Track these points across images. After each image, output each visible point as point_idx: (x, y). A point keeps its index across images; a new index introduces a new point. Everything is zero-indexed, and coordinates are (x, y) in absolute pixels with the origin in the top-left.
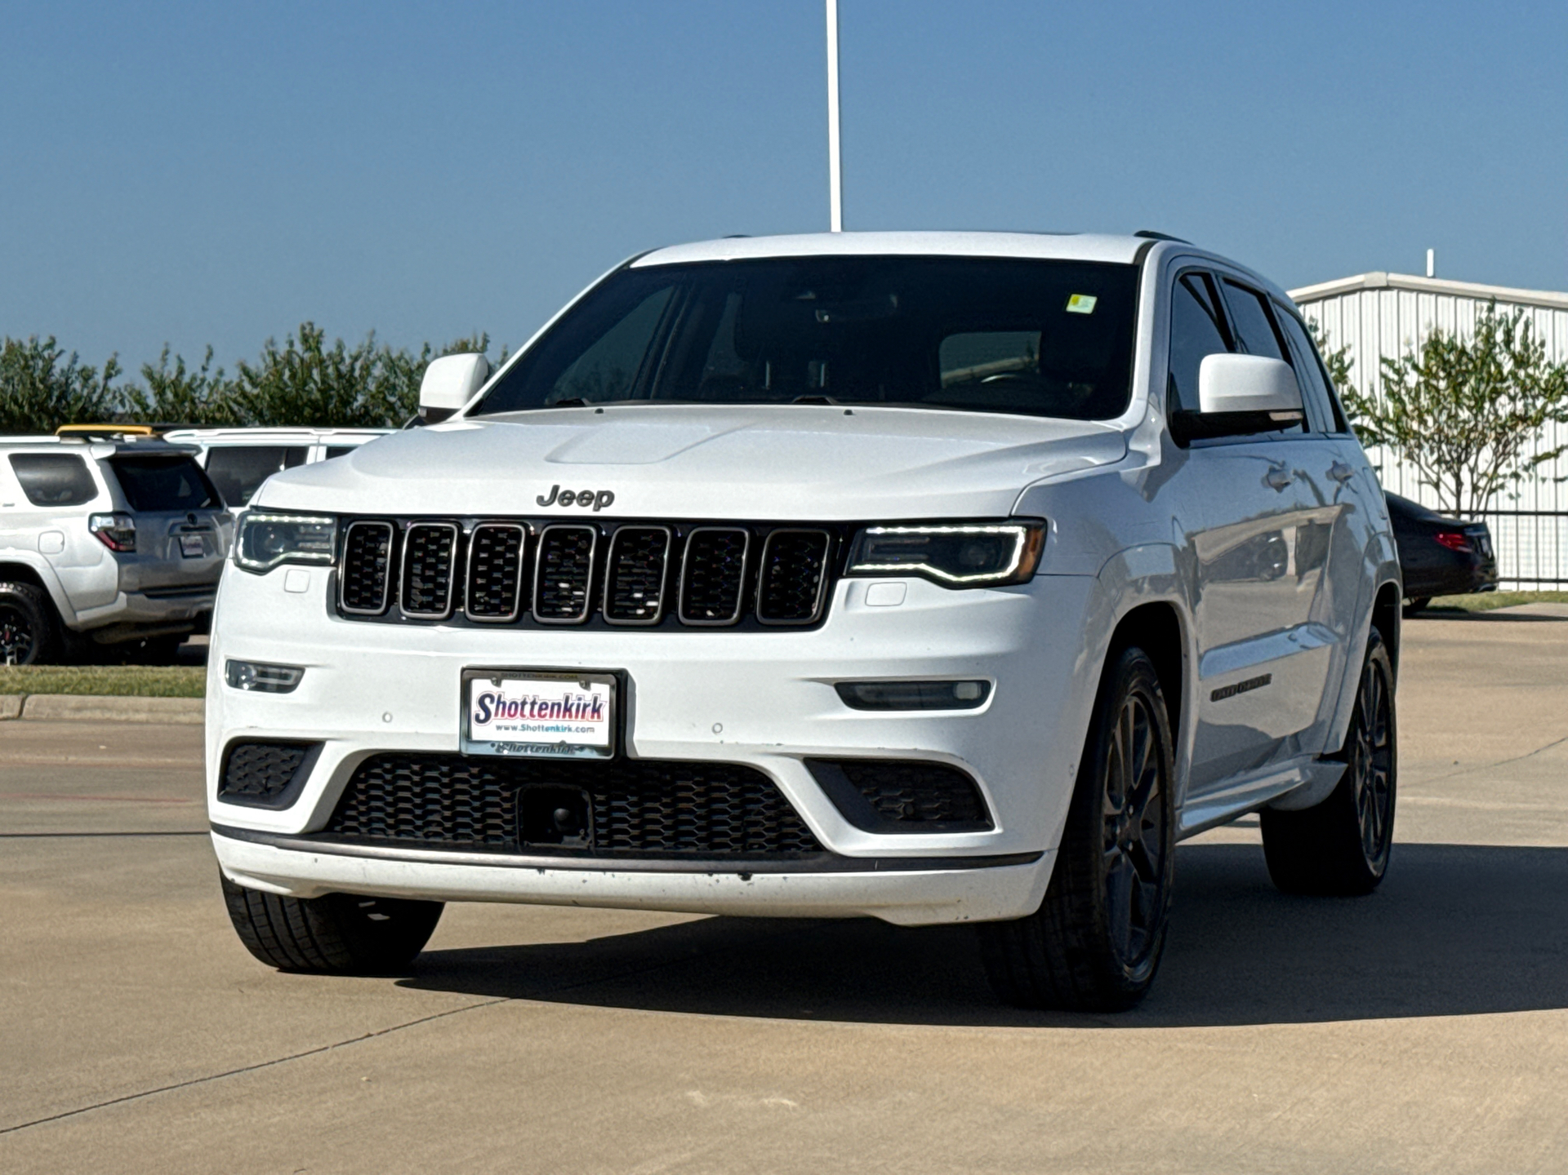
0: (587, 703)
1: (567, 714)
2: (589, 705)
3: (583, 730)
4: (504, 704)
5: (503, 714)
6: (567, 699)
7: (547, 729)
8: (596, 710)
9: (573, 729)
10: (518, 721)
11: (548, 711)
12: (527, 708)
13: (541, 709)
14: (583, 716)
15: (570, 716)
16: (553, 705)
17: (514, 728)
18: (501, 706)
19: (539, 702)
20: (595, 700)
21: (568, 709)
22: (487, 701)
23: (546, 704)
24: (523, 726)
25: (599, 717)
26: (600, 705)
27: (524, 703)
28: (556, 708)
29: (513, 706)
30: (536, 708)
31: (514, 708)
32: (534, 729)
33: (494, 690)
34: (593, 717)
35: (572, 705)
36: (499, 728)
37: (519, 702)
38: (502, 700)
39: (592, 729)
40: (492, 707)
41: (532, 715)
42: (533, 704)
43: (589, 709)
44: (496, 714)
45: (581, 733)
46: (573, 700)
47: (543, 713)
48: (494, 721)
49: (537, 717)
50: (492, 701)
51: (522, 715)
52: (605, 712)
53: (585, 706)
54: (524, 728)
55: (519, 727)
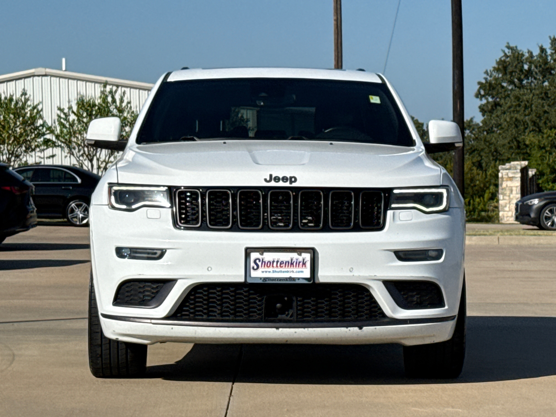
0: (300, 261)
1: (292, 266)
2: (301, 262)
3: (299, 272)
4: (265, 262)
5: (264, 266)
6: (292, 260)
7: (284, 272)
8: (304, 264)
9: (295, 272)
10: (271, 269)
11: (284, 265)
12: (275, 264)
13: (281, 264)
14: (299, 266)
15: (293, 266)
16: (286, 262)
17: (269, 272)
18: (263, 263)
19: (280, 261)
20: (304, 260)
21: (292, 264)
22: (257, 261)
23: (283, 262)
24: (273, 271)
25: (305, 266)
26: (306, 262)
27: (273, 262)
28: (287, 263)
29: (269, 263)
30: (279, 264)
31: (270, 264)
32: (278, 272)
33: (260, 257)
34: (303, 266)
35: (294, 262)
36: (263, 272)
37: (271, 261)
38: (264, 260)
39: (302, 272)
40: (260, 264)
41: (277, 266)
42: (277, 262)
43: (301, 264)
44: (262, 266)
45: (298, 273)
46: (294, 260)
47: (282, 265)
48: (261, 269)
49: (279, 267)
50: (260, 261)
51: (273, 266)
52: (308, 264)
53: (299, 262)
54: (274, 272)
55: (272, 271)
